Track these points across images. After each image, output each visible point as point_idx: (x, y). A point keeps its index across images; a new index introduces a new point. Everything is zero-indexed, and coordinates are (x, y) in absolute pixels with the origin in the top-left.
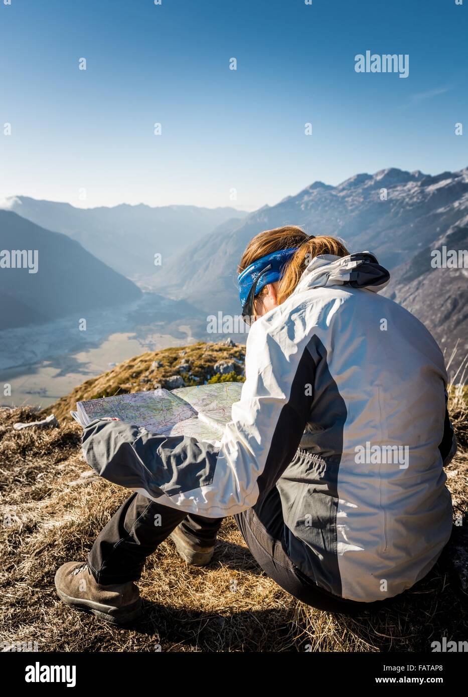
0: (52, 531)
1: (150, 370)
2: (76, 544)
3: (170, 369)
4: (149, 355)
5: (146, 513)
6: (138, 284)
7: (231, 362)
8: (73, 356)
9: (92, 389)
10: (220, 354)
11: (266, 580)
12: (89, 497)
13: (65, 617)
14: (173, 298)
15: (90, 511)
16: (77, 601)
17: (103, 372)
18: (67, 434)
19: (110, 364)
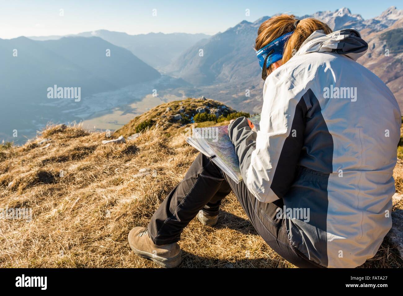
0: (125, 205)
1: (166, 112)
2: (140, 214)
3: (175, 111)
4: (165, 104)
5: (183, 202)
6: (159, 71)
7: (204, 107)
8: (130, 106)
9: (139, 120)
10: (199, 104)
11: (252, 236)
12: (145, 184)
13: (136, 262)
14: (175, 77)
15: (146, 193)
16: (142, 252)
17: (143, 113)
18: (130, 146)
19: (146, 109)
